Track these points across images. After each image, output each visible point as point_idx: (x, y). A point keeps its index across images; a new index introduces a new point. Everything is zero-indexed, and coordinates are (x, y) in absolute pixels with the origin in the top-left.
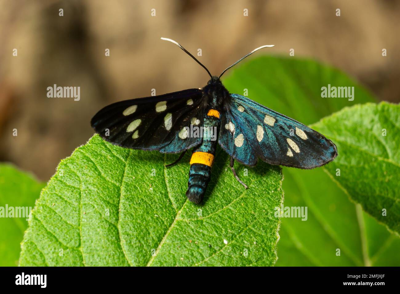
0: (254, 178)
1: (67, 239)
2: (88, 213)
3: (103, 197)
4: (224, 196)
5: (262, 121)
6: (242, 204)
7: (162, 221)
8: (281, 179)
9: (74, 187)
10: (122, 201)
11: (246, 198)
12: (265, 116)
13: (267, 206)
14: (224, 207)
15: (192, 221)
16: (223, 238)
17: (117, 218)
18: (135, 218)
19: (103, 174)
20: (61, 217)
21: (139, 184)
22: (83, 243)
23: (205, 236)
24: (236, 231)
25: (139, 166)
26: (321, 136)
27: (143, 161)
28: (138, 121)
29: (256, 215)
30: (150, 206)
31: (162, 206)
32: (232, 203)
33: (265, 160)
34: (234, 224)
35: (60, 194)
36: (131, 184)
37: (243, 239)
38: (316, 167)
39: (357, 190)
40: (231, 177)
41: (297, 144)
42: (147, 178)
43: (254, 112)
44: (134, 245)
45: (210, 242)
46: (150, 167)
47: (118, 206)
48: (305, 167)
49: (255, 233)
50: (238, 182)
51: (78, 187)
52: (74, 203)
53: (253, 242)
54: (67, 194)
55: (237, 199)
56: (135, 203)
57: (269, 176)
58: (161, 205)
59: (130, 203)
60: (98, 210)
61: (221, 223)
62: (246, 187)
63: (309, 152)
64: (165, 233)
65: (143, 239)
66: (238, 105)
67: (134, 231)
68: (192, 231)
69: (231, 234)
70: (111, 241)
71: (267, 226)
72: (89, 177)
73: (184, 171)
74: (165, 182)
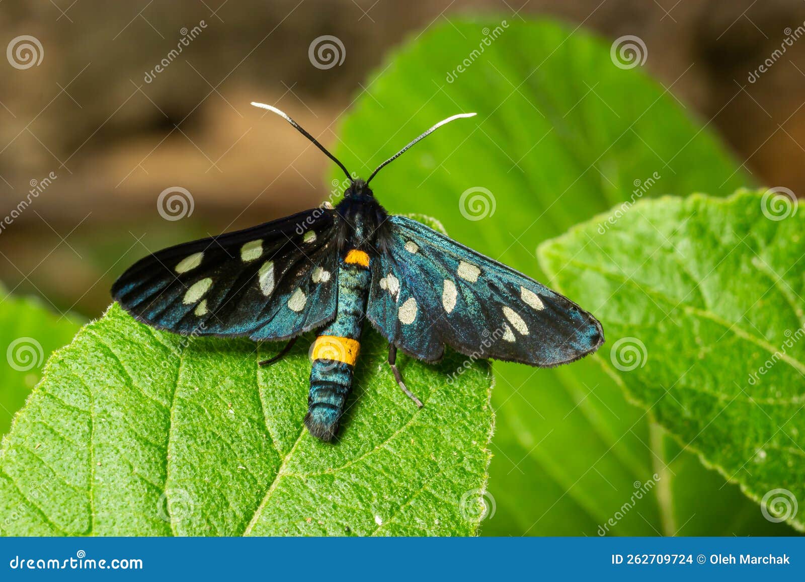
0: (436, 384)
1: (65, 518)
2: (107, 464)
3: (136, 430)
4: (375, 423)
5: (453, 272)
6: (412, 440)
7: (253, 477)
8: (489, 385)
9: (78, 409)
10: (174, 437)
11: (419, 428)
12: (460, 263)
13: (461, 442)
14: (376, 447)
15: (313, 477)
16: (373, 513)
17: (164, 474)
18: (199, 474)
19: (135, 383)
20: (52, 471)
21: (207, 402)
22: (97, 526)
23: (339, 509)
24: (399, 496)
25: (207, 364)
26: (571, 305)
27: (215, 352)
28: (205, 282)
29: (440, 461)
30: (230, 448)
31: (252, 448)
32: (392, 438)
33: (460, 348)
34: (395, 482)
35: (50, 424)
36: (190, 402)
37: (414, 514)
38: (561, 363)
39: (642, 377)
40: (390, 382)
41: (522, 317)
42: (222, 389)
43: (438, 255)
44: (197, 529)
45: (347, 520)
46: (228, 366)
47: (166, 449)
48: (540, 363)
49: (436, 500)
50: (404, 393)
51: (87, 409)
52: (79, 443)
53: (433, 520)
54: (64, 423)
55: (402, 430)
56: (200, 443)
57: (466, 380)
58: (251, 444)
59: (190, 443)
60: (127, 458)
61: (369, 480)
62: (420, 404)
63: (547, 334)
64: (258, 503)
65: (216, 516)
66: (405, 240)
67: (198, 500)
68: (311, 499)
69: (390, 502)
70: (153, 522)
71: (460, 485)
72: (107, 389)
73: (297, 374)
74: (258, 397)
